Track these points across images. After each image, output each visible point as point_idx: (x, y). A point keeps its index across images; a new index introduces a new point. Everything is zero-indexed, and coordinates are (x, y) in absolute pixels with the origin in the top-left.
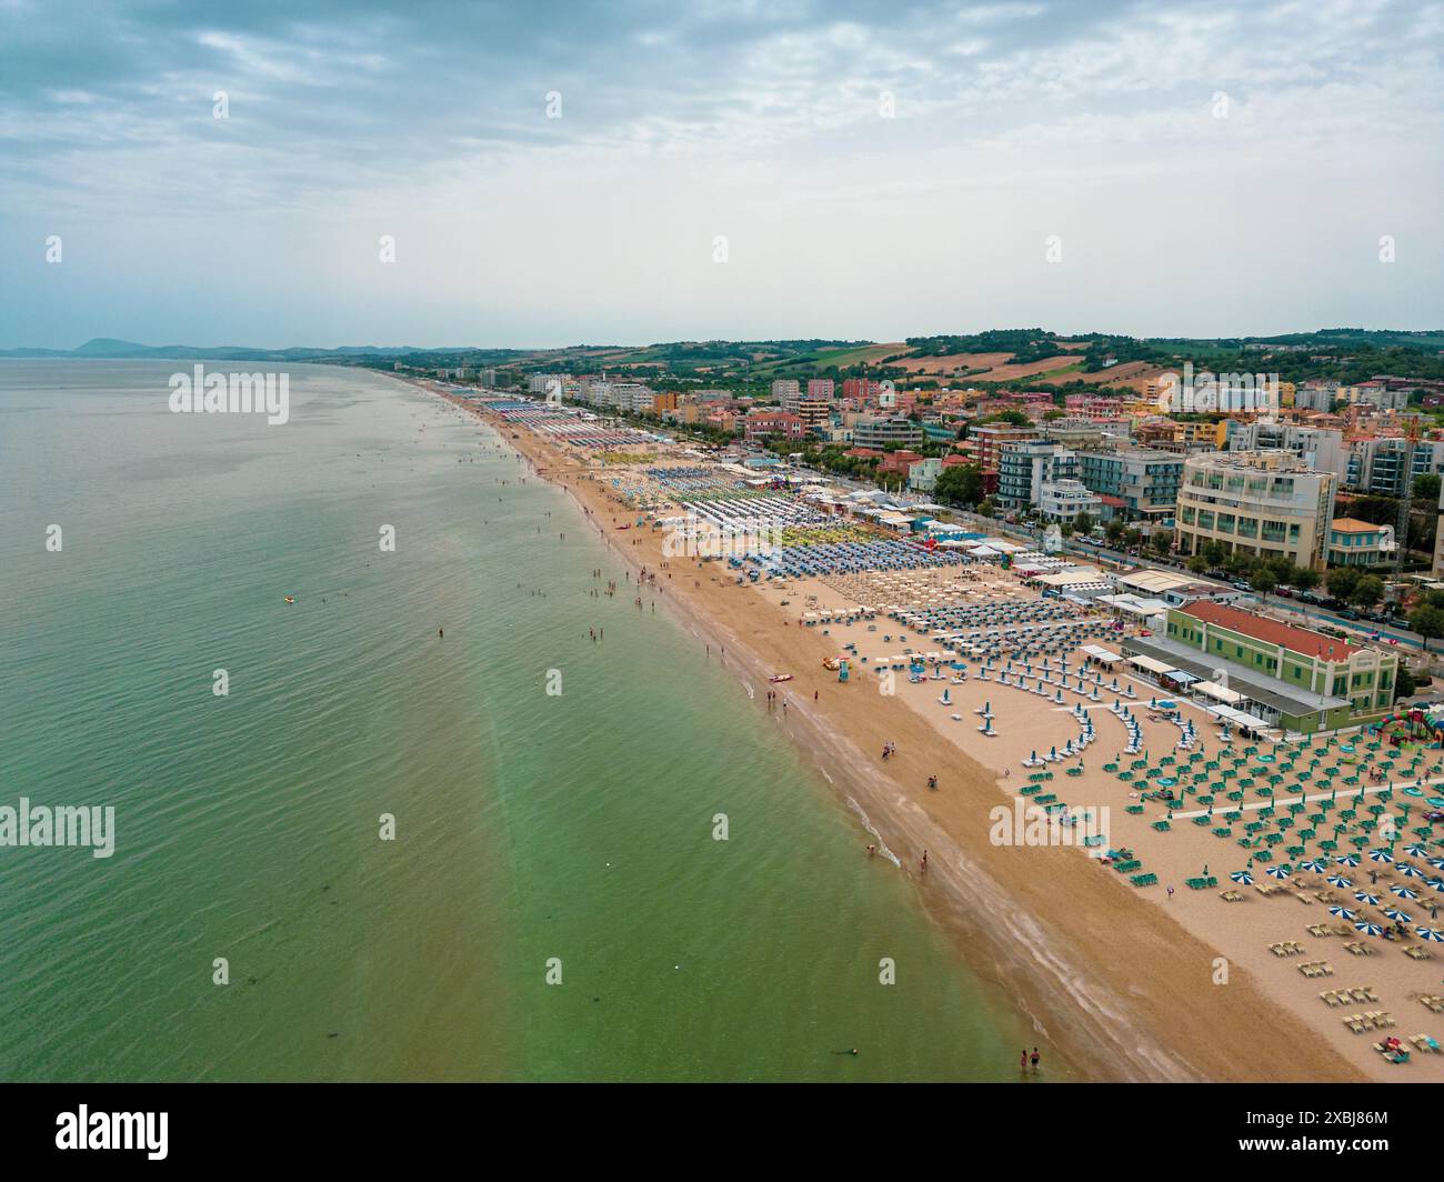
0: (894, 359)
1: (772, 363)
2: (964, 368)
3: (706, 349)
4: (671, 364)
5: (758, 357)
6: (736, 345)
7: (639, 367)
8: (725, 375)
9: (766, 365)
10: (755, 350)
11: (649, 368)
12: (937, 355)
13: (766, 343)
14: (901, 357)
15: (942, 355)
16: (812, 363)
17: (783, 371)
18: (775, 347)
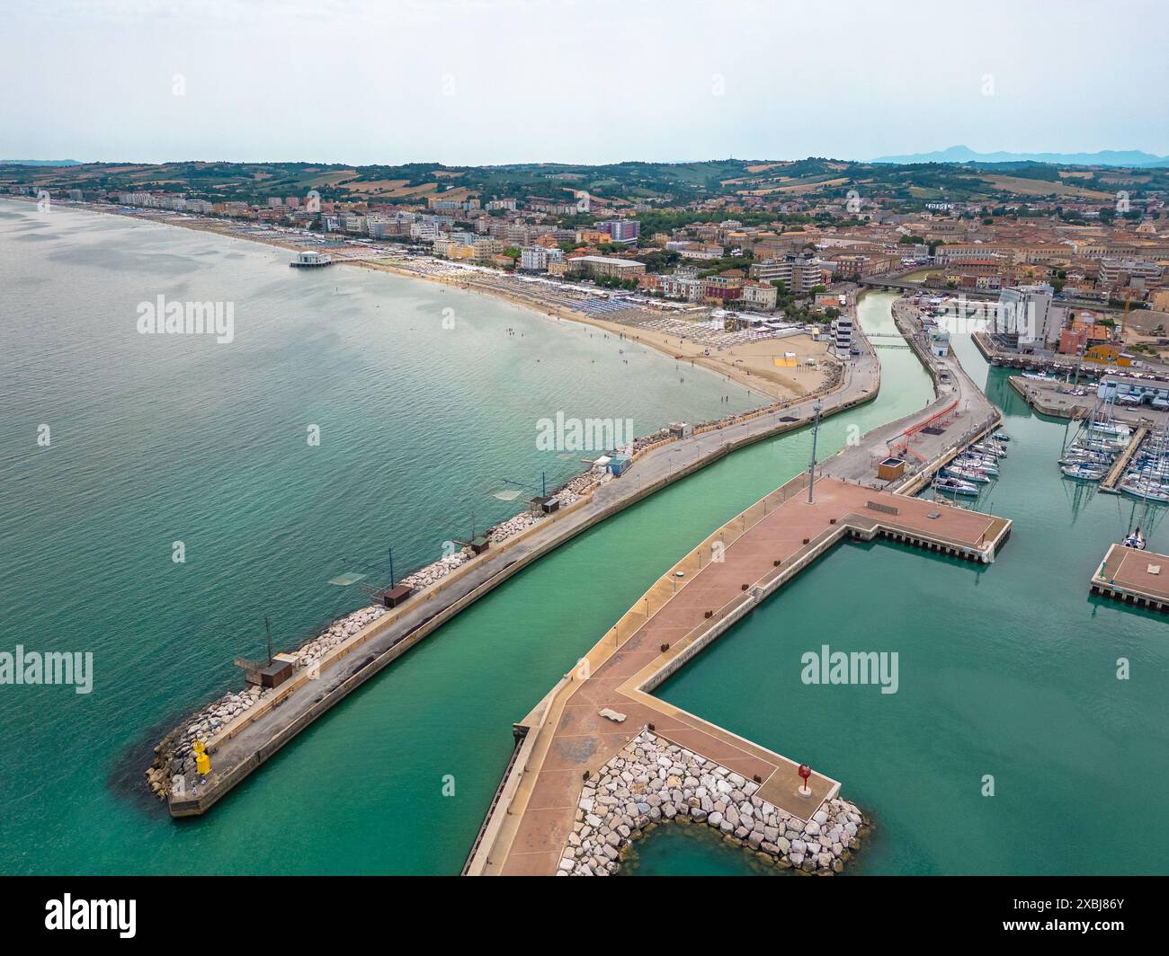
0: (346, 182)
1: (269, 183)
2: (380, 189)
3: (216, 169)
4: (191, 181)
5: (258, 177)
6: (239, 166)
7: (166, 184)
8: (238, 191)
9: (265, 184)
10: (255, 171)
11: (175, 184)
12: (370, 180)
13: (263, 164)
14: (350, 181)
15: (373, 180)
16: (295, 184)
17: (276, 189)
18: (271, 168)
